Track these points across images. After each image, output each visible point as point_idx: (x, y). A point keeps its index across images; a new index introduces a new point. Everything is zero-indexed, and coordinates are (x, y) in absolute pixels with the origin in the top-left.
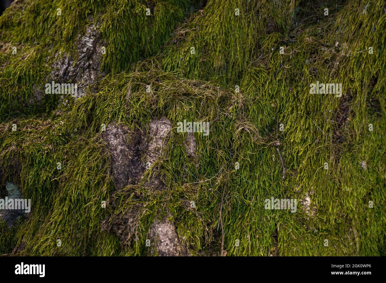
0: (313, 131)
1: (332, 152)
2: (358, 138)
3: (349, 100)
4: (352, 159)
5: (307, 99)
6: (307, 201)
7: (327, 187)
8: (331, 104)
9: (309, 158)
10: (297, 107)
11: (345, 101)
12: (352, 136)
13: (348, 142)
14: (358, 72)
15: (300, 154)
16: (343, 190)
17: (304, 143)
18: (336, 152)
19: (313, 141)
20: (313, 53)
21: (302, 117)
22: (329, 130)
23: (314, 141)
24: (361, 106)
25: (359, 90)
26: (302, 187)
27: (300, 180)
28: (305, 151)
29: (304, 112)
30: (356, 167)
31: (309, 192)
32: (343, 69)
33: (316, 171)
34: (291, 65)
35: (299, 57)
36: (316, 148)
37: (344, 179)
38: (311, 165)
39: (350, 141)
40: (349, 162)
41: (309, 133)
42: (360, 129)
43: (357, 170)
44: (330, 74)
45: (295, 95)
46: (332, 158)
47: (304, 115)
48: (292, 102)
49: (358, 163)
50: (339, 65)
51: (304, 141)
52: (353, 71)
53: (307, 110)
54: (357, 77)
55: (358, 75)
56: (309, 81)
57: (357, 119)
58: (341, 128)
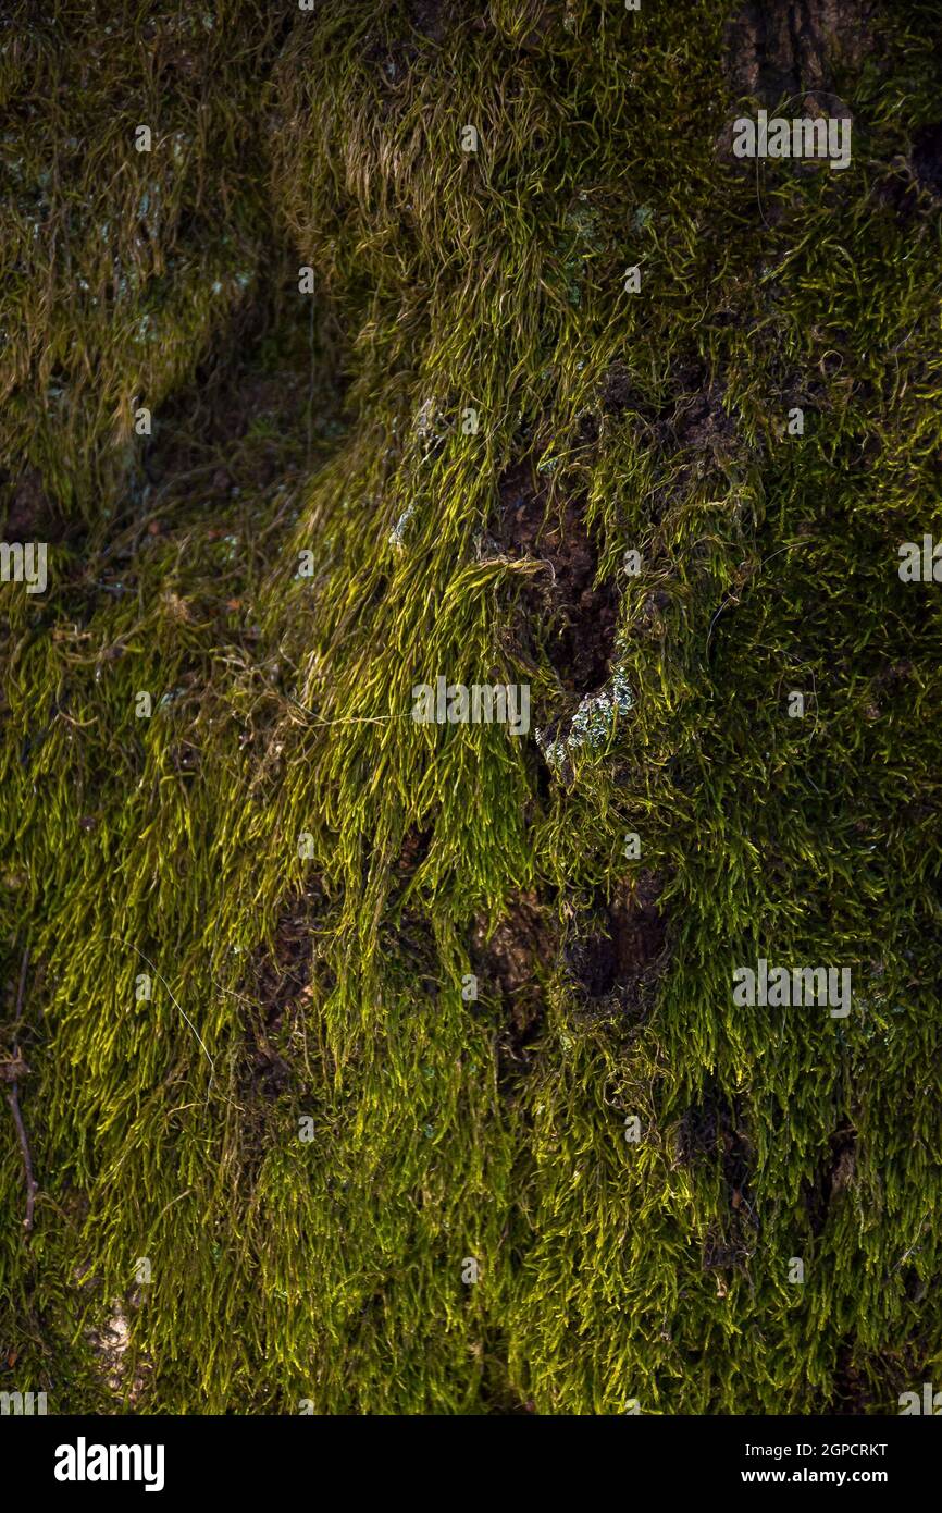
0: (162, 1026)
1: (232, 1134)
2: (338, 1079)
3: (315, 911)
4: (310, 1166)
5: (150, 882)
6: (118, 1335)
7: (201, 1281)
8: (245, 922)
9: (136, 1152)
10: (107, 908)
11: (302, 912)
12: (316, 1063)
13: (299, 1090)
14: (353, 802)
15: (101, 1129)
16: (268, 1292)
17: (120, 1080)
18: (247, 1131)
19: (160, 1074)
20: (193, 667)
21: (123, 959)
22: (225, 1033)
23: (165, 1075)
24: (356, 951)
25: (353, 880)
26: (100, 1271)
27: (93, 1239)
28: (124, 1115)
29: (133, 937)
30: (323, 1198)
31: (127, 1295)
32: (297, 774)
33: (162, 1213)
34: (97, 710)
35: (132, 674)
36: (166, 1111)
37: (274, 1248)
38: (140, 1185)
39: (309, 1087)
40: (295, 1179)
41: (144, 1037)
42: (348, 1044)
43: (329, 1213)
44: (249, 780)
45: (106, 854)
46: (228, 1157)
47: (131, 949)
48: (93, 882)
49: (333, 1184)
50: (282, 756)
51: (122, 1069)
52: (337, 793)
53: (146, 931)
54: (348, 828)
55: (352, 816)
56: (166, 798)
57: (341, 1003)
58: (279, 1026)
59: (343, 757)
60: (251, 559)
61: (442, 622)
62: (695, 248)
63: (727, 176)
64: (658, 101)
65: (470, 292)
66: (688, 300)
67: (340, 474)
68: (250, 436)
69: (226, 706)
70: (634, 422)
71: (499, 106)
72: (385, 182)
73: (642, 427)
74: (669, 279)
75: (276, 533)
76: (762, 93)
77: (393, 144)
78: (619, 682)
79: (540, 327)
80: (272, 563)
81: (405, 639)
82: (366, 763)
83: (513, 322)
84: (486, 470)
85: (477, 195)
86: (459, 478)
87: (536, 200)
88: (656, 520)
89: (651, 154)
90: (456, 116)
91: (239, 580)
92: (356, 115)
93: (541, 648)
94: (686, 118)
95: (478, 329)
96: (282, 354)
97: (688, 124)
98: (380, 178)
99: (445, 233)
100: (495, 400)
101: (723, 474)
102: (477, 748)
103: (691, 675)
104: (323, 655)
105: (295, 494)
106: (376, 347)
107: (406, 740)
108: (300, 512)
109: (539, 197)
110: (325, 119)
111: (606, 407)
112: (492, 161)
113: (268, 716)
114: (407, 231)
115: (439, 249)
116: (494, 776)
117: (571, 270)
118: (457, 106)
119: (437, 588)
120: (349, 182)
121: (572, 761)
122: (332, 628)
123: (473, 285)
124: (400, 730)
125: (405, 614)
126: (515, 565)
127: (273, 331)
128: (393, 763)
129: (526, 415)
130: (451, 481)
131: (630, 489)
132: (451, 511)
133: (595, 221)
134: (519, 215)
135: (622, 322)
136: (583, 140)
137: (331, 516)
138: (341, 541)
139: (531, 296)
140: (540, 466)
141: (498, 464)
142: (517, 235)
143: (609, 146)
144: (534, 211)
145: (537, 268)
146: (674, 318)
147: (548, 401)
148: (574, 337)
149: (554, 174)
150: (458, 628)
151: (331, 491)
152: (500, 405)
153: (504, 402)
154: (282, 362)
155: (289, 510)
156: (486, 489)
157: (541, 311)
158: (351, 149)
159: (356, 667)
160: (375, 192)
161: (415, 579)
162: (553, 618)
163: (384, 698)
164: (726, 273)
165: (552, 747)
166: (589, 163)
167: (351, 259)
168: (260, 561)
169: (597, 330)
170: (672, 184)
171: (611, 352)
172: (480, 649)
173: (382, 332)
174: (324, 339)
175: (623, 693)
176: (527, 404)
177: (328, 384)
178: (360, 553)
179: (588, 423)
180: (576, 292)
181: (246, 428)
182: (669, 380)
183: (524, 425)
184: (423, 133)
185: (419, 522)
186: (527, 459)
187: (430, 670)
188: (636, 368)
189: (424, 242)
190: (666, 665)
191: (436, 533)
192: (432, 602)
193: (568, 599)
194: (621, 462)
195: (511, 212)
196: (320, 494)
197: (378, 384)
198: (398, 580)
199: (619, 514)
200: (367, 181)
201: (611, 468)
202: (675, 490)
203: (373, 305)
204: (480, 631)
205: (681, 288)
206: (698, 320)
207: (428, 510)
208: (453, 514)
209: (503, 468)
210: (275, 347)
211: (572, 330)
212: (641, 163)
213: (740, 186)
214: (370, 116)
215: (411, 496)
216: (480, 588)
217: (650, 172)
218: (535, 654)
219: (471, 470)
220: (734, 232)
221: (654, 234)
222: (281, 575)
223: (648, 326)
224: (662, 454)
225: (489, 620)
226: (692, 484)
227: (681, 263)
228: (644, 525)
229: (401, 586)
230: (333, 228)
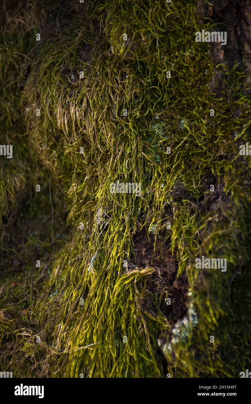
59: (76, 366)
60: (31, 292)
61: (113, 301)
62: (206, 131)
63: (216, 98)
64: (185, 75)
65: (113, 161)
66: (206, 153)
67: (67, 251)
68: (28, 243)
69: (24, 353)
70: (187, 204)
71: (118, 84)
72: (74, 121)
73: (191, 206)
74: (197, 146)
75: (41, 280)
76: (226, 62)
77: (76, 106)
78: (191, 311)
79: (145, 173)
80: (40, 293)
81: (98, 310)
82: (86, 368)
83: (132, 171)
84: (127, 234)
85: (112, 121)
86: (115, 239)
87: (137, 121)
88: (200, 242)
89: (184, 97)
90: (100, 90)
91: (26, 301)
92: (59, 97)
93: (158, 307)
94: (196, 78)
95: (118, 176)
96: (39, 208)
97: (197, 81)
98: (72, 121)
99: (101, 139)
100: (128, 205)
101: (227, 219)
102: (134, 354)
103: (222, 306)
104: (64, 324)
105: (48, 264)
106: (77, 194)
107: (102, 355)
108: (51, 270)
109: (138, 119)
110: (47, 101)
111: (175, 200)
112: (117, 106)
113: (42, 356)
114: (85, 142)
115: (99, 146)
116: (143, 367)
117: (155, 148)
118: (101, 86)
119: (110, 286)
120: (59, 124)
121: (175, 350)
122: (67, 312)
123: (114, 158)
124: (99, 351)
125: (98, 299)
126: (143, 271)
127: (34, 199)
128: (98, 366)
129: (142, 209)
130: (112, 241)
131: (189, 232)
132: (114, 253)
133: (164, 127)
134: (131, 127)
135: (179, 166)
136: (155, 95)
137: (64, 268)
138: (69, 277)
139: (139, 160)
140: (150, 230)
141: (132, 230)
142: (131, 135)
143: (166, 96)
144: (137, 125)
145: (140, 148)
146: (200, 161)
147: (151, 203)
148: (159, 175)
149: (144, 109)
150: (121, 302)
151: (63, 258)
152: (130, 207)
153: (132, 205)
154: (39, 212)
155: (46, 270)
156: (128, 241)
157: (144, 166)
158: (58, 110)
159: (78, 327)
160: (70, 127)
161: (101, 284)
162: (162, 293)
163: (91, 338)
164: (220, 139)
165: (165, 346)
166: (158, 104)
167: (63, 158)
168: (35, 292)
169: (168, 171)
170: (194, 107)
171: (175, 178)
172: (131, 310)
173: (79, 187)
174: (56, 199)
175: (193, 316)
176: (142, 205)
177: (60, 219)
178: (77, 279)
179: (168, 208)
180: (158, 157)
181: (26, 241)
182: (200, 186)
183: (142, 214)
184: (88, 100)
185: (100, 260)
186: (144, 228)
187: (110, 322)
188: (186, 182)
189: (92, 144)
190: (211, 301)
191: (108, 264)
192: (109, 293)
193: (167, 285)
194: (183, 221)
195: (127, 126)
196: (59, 261)
197: (79, 209)
198: (93, 285)
199: (185, 243)
200: (66, 122)
201: (180, 224)
202: (207, 229)
203: (74, 176)
204: (131, 302)
205: (202, 149)
206: (209, 160)
207: (103, 254)
208: (114, 254)
209: (134, 232)
210: (36, 206)
211: (158, 172)
212: (180, 101)
213: (221, 102)
214: (65, 96)
215: (96, 249)
216: (128, 284)
217: (184, 104)
218: (155, 311)
219: (120, 234)
220: (221, 122)
221: (188, 129)
222: (44, 296)
223: (190, 166)
224: (201, 216)
225: (134, 296)
226: (214, 225)
227: (201, 138)
228: (196, 246)
229: (95, 288)
230: (54, 147)
